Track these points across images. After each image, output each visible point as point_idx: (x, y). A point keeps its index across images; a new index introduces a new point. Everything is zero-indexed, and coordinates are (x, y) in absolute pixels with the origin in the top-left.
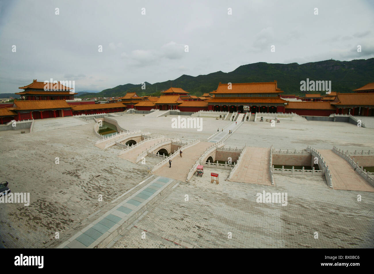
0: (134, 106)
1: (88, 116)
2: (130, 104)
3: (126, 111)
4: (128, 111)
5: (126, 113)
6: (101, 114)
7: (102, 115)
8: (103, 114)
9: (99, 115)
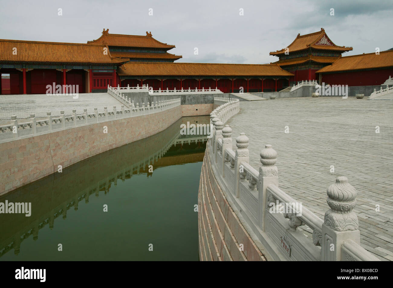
0: (318, 74)
1: (160, 93)
2: (303, 68)
3: (290, 89)
4: (294, 88)
5: (287, 94)
6: (203, 92)
7: (206, 95)
8: (210, 92)
9: (197, 92)
